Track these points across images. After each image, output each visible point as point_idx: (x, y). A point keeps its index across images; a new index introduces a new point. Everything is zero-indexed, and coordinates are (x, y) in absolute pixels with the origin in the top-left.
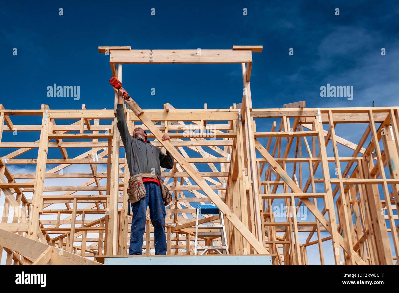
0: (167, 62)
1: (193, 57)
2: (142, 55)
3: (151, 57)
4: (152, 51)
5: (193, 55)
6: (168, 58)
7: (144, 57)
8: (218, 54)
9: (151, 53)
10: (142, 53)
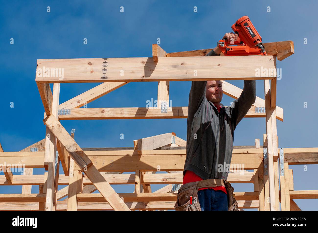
0: (130, 79)
1: (175, 70)
2: (89, 68)
3: (104, 71)
4: (107, 61)
5: (175, 66)
6: (133, 72)
7: (92, 72)
8: (218, 64)
9: (105, 64)
10: (90, 64)
